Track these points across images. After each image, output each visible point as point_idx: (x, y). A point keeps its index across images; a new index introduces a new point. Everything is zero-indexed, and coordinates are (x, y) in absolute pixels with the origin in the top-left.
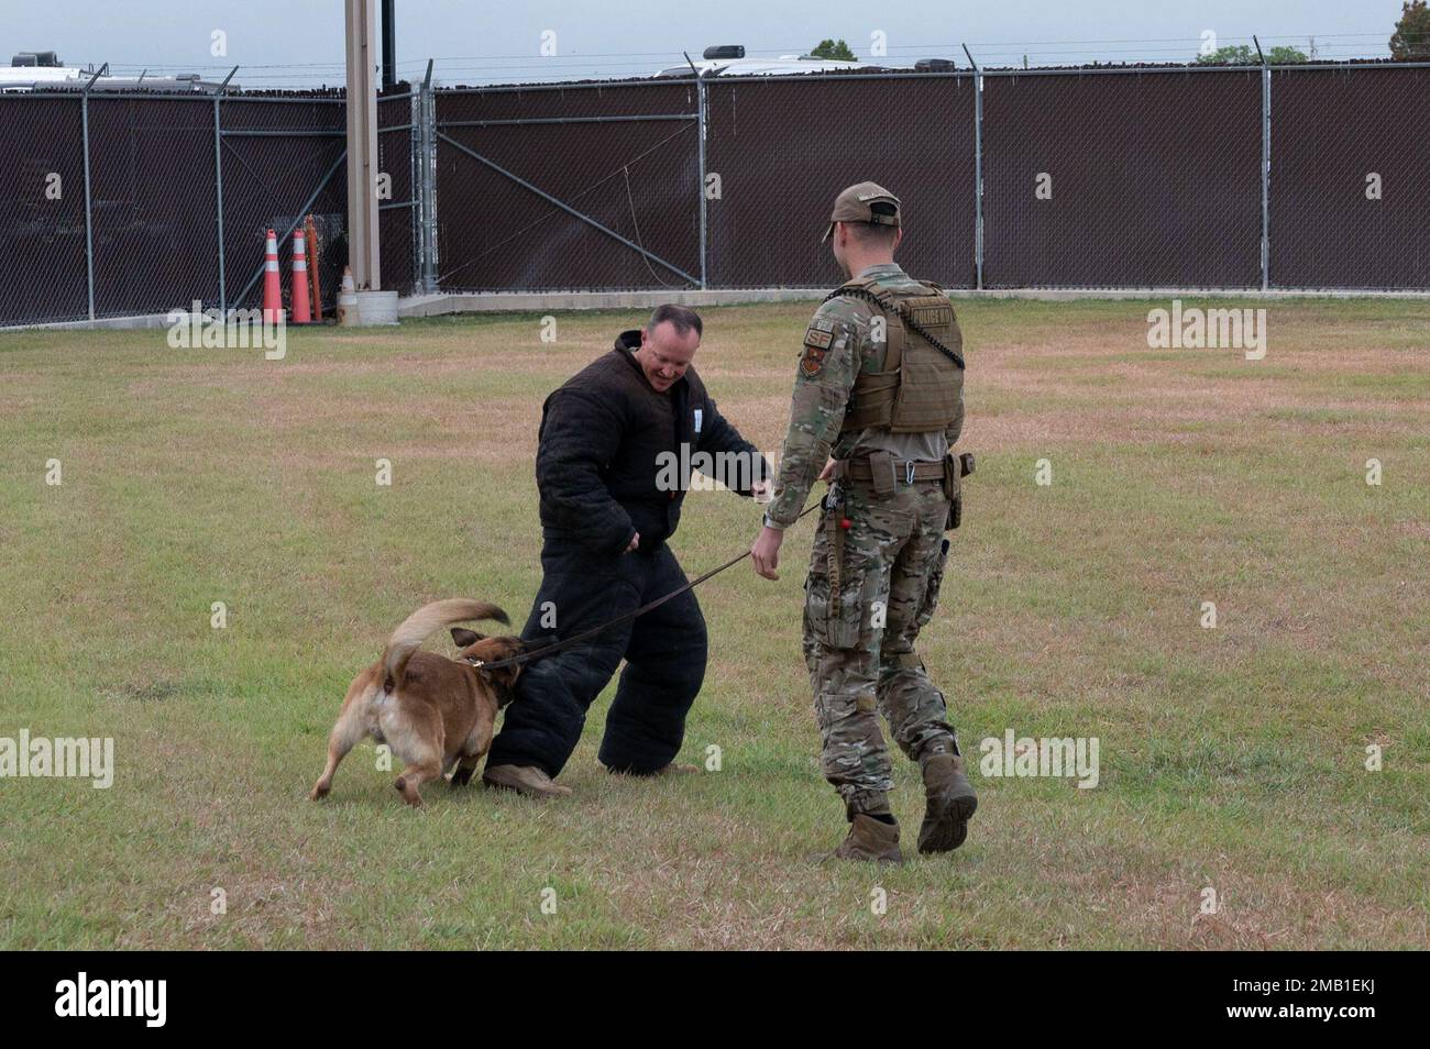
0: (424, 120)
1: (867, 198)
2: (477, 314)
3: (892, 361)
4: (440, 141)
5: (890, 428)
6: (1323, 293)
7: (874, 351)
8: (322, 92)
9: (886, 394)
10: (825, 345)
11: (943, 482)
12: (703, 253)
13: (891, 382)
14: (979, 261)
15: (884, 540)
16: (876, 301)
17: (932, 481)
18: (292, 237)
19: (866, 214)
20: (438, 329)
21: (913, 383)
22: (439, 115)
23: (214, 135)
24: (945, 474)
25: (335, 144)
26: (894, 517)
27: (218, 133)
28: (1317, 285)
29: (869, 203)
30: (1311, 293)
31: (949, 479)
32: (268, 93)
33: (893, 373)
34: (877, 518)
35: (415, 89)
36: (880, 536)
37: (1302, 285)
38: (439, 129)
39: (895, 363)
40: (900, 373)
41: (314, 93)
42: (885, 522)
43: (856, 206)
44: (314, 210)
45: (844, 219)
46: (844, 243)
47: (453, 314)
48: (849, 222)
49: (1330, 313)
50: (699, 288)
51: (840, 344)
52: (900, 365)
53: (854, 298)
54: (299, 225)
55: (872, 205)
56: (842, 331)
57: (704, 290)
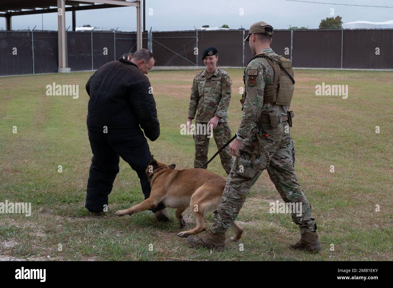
0: (150, 37)
1: (263, 25)
2: (159, 70)
3: (276, 79)
4: (153, 41)
5: (276, 103)
6: (301, 68)
7: (270, 76)
8: (133, 32)
9: (275, 91)
10: (256, 74)
11: (288, 121)
12: (197, 60)
13: (276, 86)
14: (243, 62)
15: (270, 143)
16: (270, 59)
17: (285, 121)
18: (127, 57)
19: (263, 31)
20: (152, 72)
21: (283, 87)
22: (153, 36)
23: (114, 39)
24: (289, 119)
25: (135, 41)
26: (275, 135)
27: (115, 39)
28: (300, 67)
29: (264, 27)
30: (299, 68)
31: (290, 120)
32: (124, 32)
33: (277, 83)
34: (269, 135)
35: (149, 32)
36: (270, 141)
37: (298, 67)
38: (153, 39)
39: (277, 80)
40: (279, 84)
41: (131, 32)
42: (272, 137)
43: (259, 28)
44: (131, 52)
45: (255, 32)
46: (254, 41)
47: (155, 70)
48: (256, 33)
49: (302, 72)
50: (196, 66)
51: (261, 73)
52: (279, 81)
53: (261, 58)
54: (129, 55)
55: (265, 27)
56: (260, 69)
57: (197, 67)
